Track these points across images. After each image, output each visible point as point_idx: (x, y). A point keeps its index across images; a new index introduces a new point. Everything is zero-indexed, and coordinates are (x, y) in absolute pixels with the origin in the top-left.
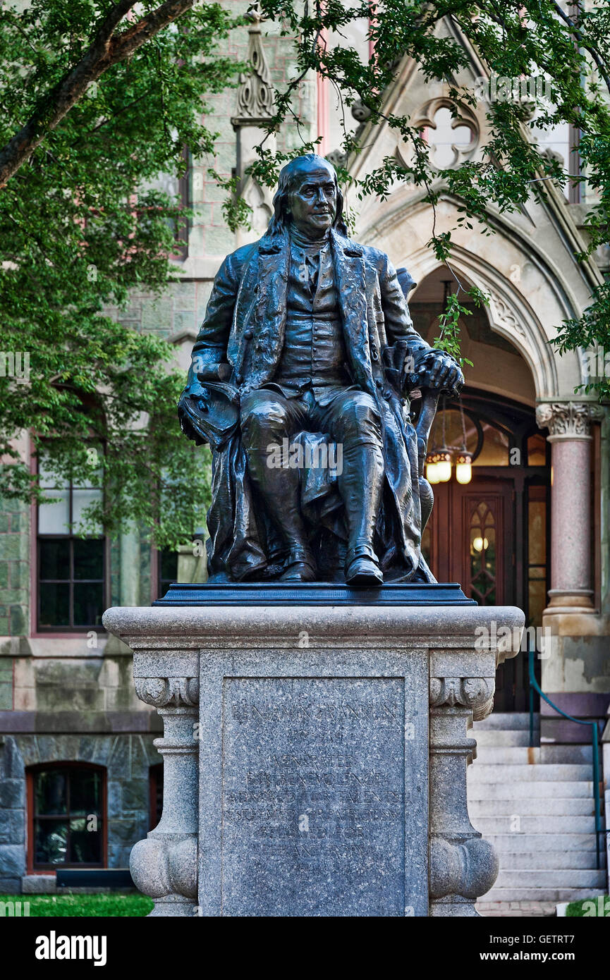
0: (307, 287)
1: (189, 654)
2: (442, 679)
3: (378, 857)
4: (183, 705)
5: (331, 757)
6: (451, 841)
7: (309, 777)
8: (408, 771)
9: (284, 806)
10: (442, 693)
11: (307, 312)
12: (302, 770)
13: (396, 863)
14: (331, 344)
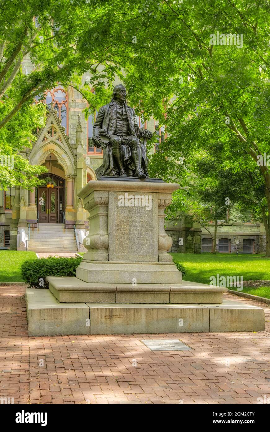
0: (121, 113)
1: (107, 192)
2: (160, 200)
3: (147, 240)
4: (105, 204)
5: (137, 217)
6: (162, 237)
7: (133, 221)
8: (154, 220)
9: (127, 228)
10: (160, 203)
11: (121, 119)
12: (131, 220)
13: (151, 241)
14: (125, 126)
